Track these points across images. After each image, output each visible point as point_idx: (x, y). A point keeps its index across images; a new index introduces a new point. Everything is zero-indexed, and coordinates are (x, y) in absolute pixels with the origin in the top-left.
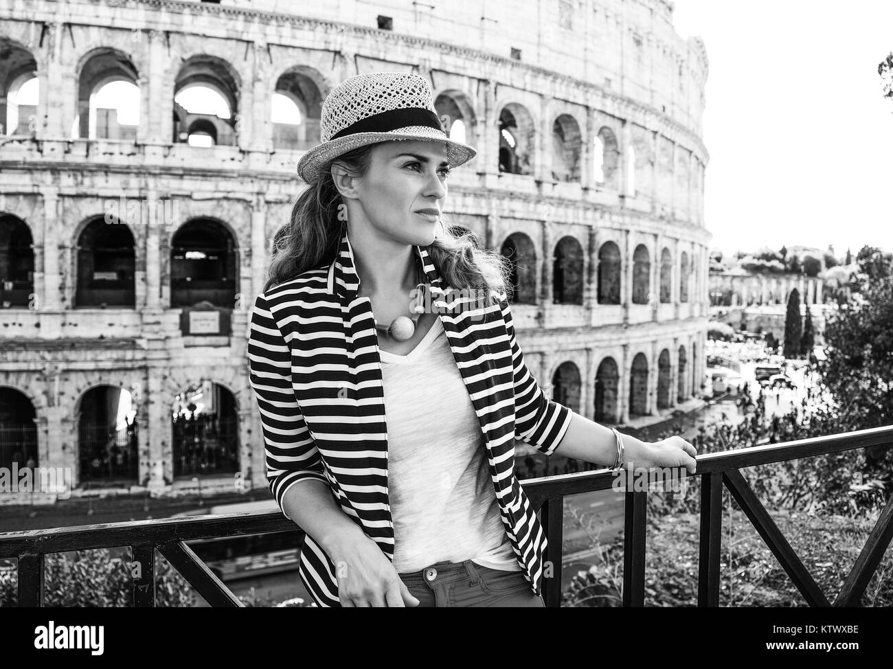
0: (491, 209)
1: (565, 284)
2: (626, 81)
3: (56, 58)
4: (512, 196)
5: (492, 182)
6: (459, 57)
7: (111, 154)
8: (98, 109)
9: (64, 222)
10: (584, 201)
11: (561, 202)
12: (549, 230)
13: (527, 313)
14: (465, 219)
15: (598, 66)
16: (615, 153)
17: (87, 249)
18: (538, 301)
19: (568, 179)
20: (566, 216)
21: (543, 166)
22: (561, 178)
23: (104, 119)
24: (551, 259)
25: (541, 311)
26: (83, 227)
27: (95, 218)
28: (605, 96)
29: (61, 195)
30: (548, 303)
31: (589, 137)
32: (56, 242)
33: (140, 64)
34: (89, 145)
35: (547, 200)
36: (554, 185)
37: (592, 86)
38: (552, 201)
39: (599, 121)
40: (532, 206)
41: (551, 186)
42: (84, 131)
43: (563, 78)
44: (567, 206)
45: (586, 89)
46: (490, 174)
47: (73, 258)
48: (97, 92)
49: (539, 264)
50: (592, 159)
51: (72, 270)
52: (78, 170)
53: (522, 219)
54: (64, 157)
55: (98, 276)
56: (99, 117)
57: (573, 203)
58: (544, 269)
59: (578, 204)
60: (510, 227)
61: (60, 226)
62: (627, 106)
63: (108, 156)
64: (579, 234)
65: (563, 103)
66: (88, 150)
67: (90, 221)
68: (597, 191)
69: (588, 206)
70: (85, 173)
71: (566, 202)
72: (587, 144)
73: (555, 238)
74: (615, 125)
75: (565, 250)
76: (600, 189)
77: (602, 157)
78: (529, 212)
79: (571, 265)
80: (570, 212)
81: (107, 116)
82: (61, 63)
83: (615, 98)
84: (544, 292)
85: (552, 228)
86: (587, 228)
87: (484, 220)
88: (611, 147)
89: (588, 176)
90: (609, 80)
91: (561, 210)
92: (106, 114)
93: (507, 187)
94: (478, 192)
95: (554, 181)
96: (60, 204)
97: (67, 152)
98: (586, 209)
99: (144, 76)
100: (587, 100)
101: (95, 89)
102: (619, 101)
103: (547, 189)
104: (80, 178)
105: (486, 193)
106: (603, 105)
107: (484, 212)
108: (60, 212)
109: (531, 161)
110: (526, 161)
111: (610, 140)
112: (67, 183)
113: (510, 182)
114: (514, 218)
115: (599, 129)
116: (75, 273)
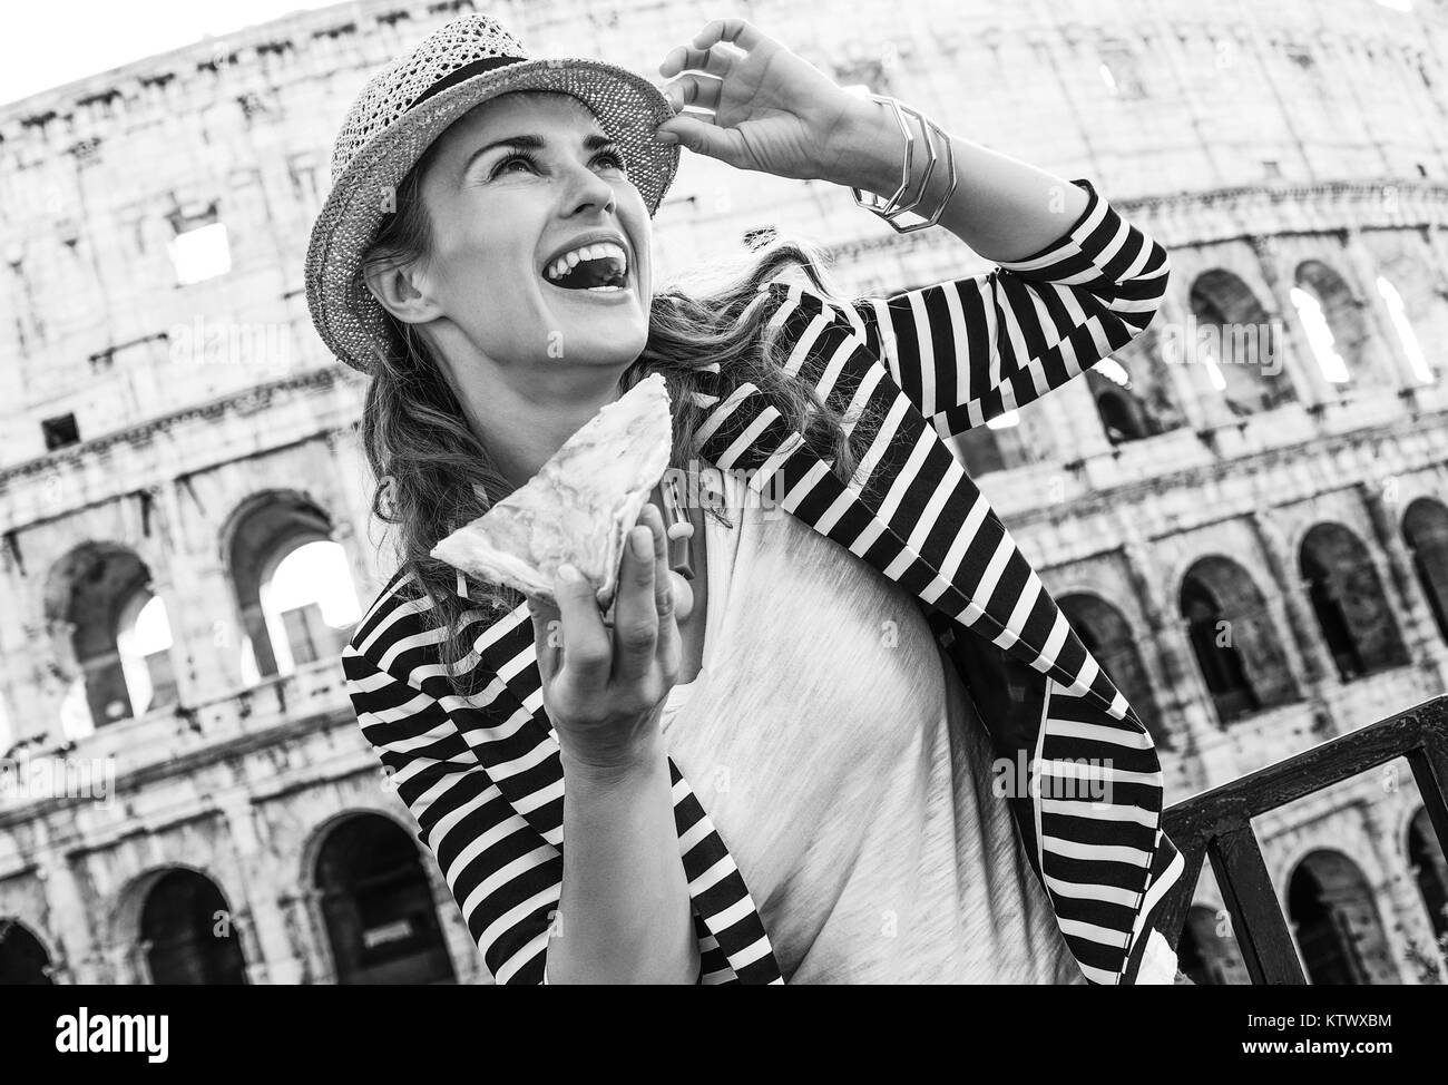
0: (1122, 530)
1: (1354, 631)
2: (1310, 150)
3: (179, 546)
4: (1158, 486)
5: (1103, 473)
6: (935, 248)
7: (326, 690)
8: (284, 614)
9: (276, 852)
10: (1324, 436)
11: (1271, 457)
12: (1269, 528)
13: (1289, 726)
14: (1076, 572)
15: (1236, 146)
16: (1351, 309)
17: (337, 890)
18: (1305, 690)
19: (1268, 404)
20: (1295, 483)
21: (1201, 399)
22: (1255, 405)
23: (300, 628)
24: (1298, 588)
25: (1321, 710)
26: (315, 849)
27: (334, 825)
28: (1276, 199)
29: (258, 802)
30: (1331, 687)
31: (1277, 298)
32: (272, 896)
33: (329, 501)
34: (280, 687)
35: (1240, 467)
36: (1242, 427)
37: (1240, 191)
38: (1251, 464)
39: (1286, 256)
40: (1210, 490)
41: (1235, 433)
42: (267, 663)
43: (1171, 202)
44: (1288, 461)
45: (1229, 202)
46: (1093, 457)
47: (311, 916)
48: (270, 579)
49: (1276, 609)
50: (1305, 340)
51: (317, 941)
52: (273, 742)
53: (1199, 527)
54: (242, 726)
55: (373, 938)
56: (288, 626)
57: (1301, 449)
58: (1292, 616)
59: (1311, 449)
60: (1181, 553)
61: (271, 861)
62: (1335, 199)
63: (320, 697)
64: (1339, 510)
65: (1192, 251)
66: (281, 698)
67: (323, 835)
68: (1344, 404)
69: (1336, 443)
70: (289, 743)
71: (1282, 454)
72: (1279, 314)
73: (1290, 541)
74: (1327, 251)
75: (1325, 556)
76: (1347, 396)
77: (1326, 328)
78: (1208, 506)
79: (1351, 583)
80: (1301, 470)
81: (304, 620)
82: (189, 551)
83: (1300, 195)
84: (1312, 668)
85: (1275, 521)
86: (1352, 491)
87: (1116, 559)
88: (1337, 300)
89: (1310, 381)
90: (1272, 165)
91: (1280, 475)
92: (302, 617)
93: (1141, 470)
94: (1083, 505)
95: (1238, 420)
96: (260, 818)
97: (245, 714)
98: (1334, 452)
99: (342, 521)
100: (1241, 224)
101: (265, 575)
102: (1311, 196)
103: (1230, 443)
104: (280, 756)
105: (1100, 502)
106: (1282, 219)
107: (1111, 542)
108: (264, 832)
109: (1172, 398)
110: (1162, 401)
111: (1328, 285)
112: (261, 774)
113: (1143, 458)
114: (1182, 531)
115: (1292, 272)
116: (325, 944)
